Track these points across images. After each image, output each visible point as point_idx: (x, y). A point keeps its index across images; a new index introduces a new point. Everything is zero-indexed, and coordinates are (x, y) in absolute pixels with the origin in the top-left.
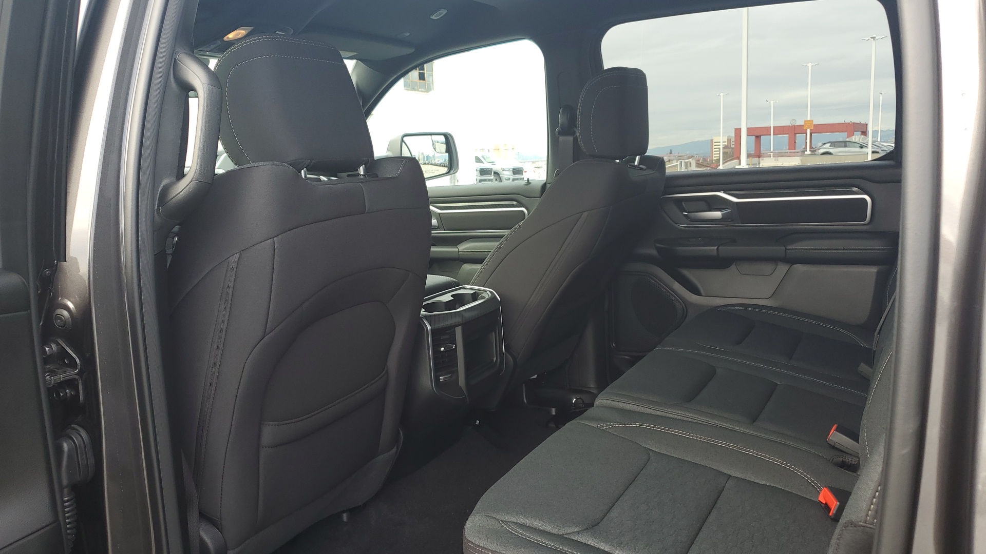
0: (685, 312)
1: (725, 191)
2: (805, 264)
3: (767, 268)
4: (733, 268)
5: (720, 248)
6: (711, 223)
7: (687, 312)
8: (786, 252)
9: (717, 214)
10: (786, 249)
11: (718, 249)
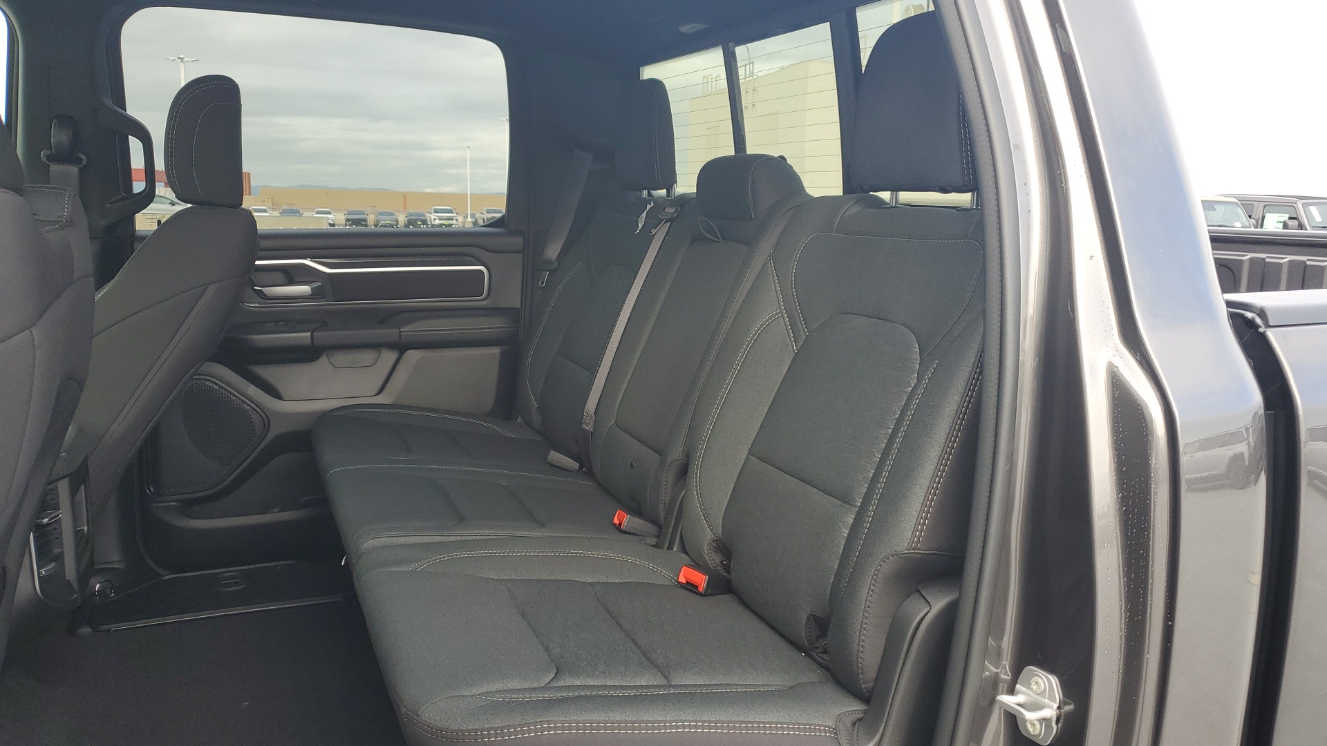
0: (266, 422)
1: (312, 258)
2: (419, 349)
3: (367, 356)
4: (324, 359)
5: (314, 334)
6: (291, 301)
7: (269, 423)
8: (400, 336)
9: (304, 289)
10: (400, 332)
11: (312, 335)
